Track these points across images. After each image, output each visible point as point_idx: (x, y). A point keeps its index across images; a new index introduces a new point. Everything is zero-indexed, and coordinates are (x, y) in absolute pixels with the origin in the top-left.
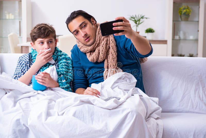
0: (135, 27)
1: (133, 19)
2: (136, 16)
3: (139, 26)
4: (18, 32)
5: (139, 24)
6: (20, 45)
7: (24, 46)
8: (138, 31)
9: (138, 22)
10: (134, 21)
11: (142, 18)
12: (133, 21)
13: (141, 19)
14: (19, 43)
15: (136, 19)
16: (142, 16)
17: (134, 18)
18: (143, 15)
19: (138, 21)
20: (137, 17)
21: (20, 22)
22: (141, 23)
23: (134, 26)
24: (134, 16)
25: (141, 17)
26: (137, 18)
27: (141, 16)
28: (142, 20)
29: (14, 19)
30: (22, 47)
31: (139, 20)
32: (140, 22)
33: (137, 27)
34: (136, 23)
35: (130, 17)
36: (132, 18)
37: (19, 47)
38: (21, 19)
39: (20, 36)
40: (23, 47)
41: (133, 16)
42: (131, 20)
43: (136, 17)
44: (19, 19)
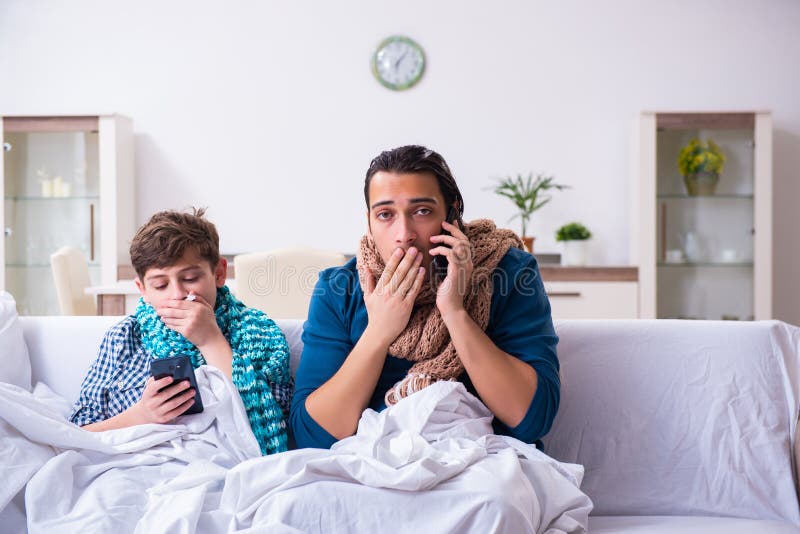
0: (519, 220)
1: (510, 192)
2: (520, 179)
3: (534, 216)
4: (86, 246)
5: (532, 208)
6: (94, 291)
7: (108, 295)
8: (529, 235)
9: (528, 203)
10: (515, 199)
11: (544, 185)
12: (511, 197)
13: (541, 192)
14: (89, 284)
15: (519, 189)
16: (543, 180)
17: (514, 188)
18: (547, 176)
19: (527, 198)
20: (525, 182)
21: (92, 207)
22: (539, 206)
23: (516, 216)
24: (515, 181)
25: (539, 184)
26: (525, 187)
27: (539, 179)
28: (542, 194)
29: (71, 198)
30: (101, 297)
31: (533, 195)
32: (538, 201)
33: (526, 220)
34: (521, 205)
35: (499, 184)
36: (506, 186)
37: (90, 297)
38: (98, 198)
39: (92, 258)
40: (104, 299)
41: (510, 180)
42: (502, 193)
43: (521, 185)
44: (88, 198)
